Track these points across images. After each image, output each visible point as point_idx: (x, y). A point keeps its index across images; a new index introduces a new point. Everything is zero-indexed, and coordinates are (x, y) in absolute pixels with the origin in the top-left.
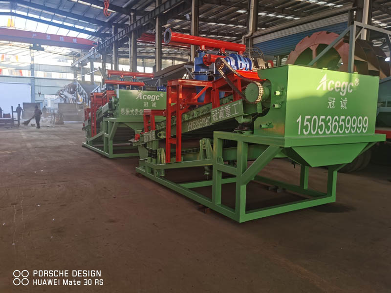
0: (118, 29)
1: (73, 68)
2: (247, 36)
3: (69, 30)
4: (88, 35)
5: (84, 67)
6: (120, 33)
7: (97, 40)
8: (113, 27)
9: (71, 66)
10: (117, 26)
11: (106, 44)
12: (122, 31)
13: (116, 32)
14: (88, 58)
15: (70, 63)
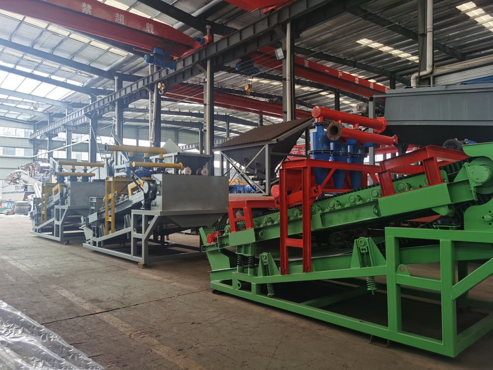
0: (124, 82)
3: (41, 82)
4: (70, 90)
5: (53, 139)
6: (125, 89)
8: (116, 78)
10: (123, 78)
11: (101, 103)
12: (131, 86)
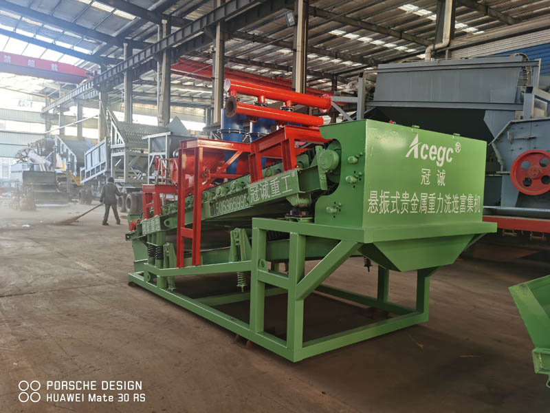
1: (45, 114)
2: (438, 46)
3: (45, 49)
4: (79, 59)
5: (65, 113)
7: (94, 67)
8: (125, 45)
9: (40, 111)
11: (110, 73)
13: (129, 54)
14: (74, 98)
15: (39, 106)
